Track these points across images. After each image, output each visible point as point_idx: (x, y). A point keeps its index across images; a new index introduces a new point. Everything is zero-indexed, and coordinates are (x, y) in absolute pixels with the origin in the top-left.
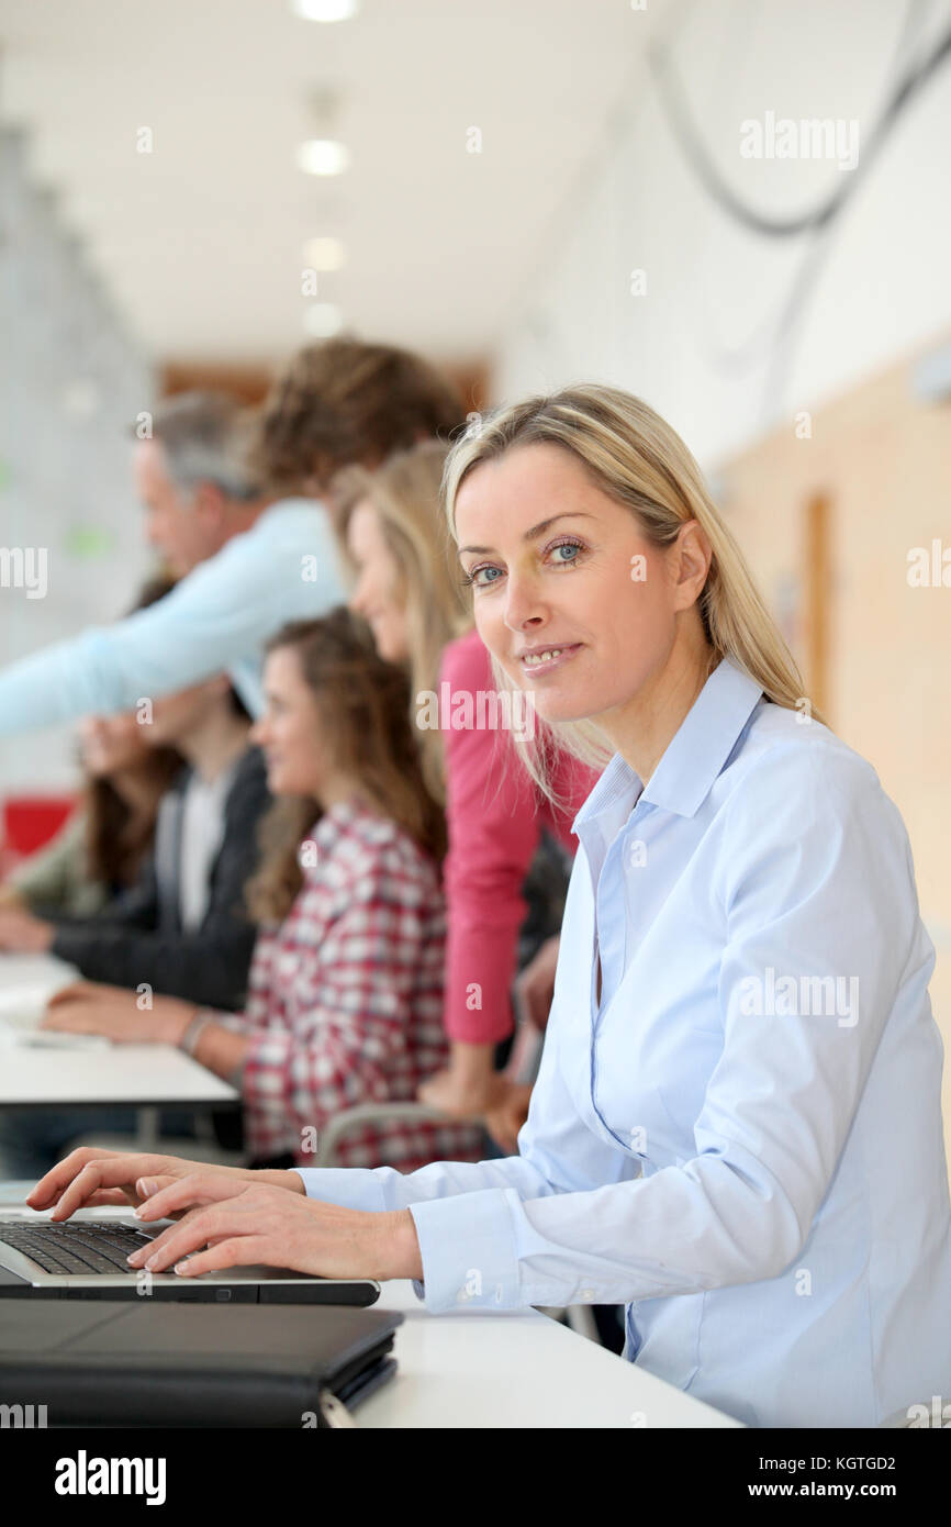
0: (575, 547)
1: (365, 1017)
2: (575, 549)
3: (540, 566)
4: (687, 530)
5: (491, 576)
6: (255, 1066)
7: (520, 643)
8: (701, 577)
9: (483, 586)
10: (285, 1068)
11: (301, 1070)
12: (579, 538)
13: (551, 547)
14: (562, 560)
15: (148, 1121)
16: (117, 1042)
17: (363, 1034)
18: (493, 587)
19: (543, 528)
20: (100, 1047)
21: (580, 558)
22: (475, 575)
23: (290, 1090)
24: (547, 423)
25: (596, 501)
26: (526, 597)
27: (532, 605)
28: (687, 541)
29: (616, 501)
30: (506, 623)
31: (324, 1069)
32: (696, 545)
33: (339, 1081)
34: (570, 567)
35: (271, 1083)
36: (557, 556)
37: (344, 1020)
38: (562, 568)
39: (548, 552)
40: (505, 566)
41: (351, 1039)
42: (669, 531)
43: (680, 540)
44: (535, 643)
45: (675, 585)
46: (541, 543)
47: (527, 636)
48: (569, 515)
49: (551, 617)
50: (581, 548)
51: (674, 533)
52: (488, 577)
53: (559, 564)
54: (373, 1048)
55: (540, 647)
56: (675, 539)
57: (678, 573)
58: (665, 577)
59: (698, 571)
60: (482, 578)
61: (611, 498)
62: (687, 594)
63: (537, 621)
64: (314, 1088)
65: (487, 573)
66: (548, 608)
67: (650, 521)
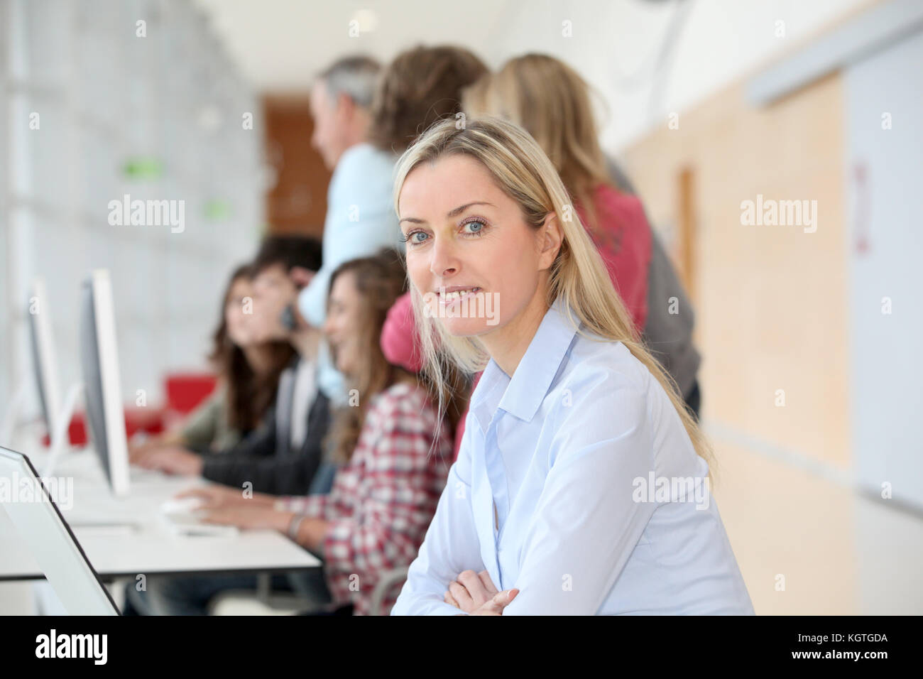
0: (481, 223)
1: (394, 504)
2: (480, 225)
3: (456, 234)
4: (549, 218)
5: (421, 238)
6: (331, 541)
7: (438, 284)
8: (556, 249)
9: (416, 244)
10: (348, 542)
11: (358, 542)
12: (484, 218)
13: (465, 222)
14: (470, 231)
15: (264, 581)
16: (242, 529)
17: (393, 516)
18: (423, 245)
19: (461, 210)
20: (231, 533)
21: (483, 230)
22: (410, 237)
23: (352, 555)
24: (465, 142)
25: (497, 196)
26: (446, 254)
27: (451, 260)
28: (550, 227)
29: (509, 196)
30: (431, 270)
31: (371, 540)
32: (555, 228)
33: (381, 547)
34: (476, 237)
35: (341, 551)
36: (468, 229)
37: (381, 508)
38: (471, 237)
39: (463, 225)
40: (432, 232)
41: (385, 520)
42: (540, 217)
43: (545, 224)
44: (449, 285)
45: (539, 253)
46: (458, 220)
47: (444, 279)
48: (479, 203)
49: (461, 268)
50: (485, 225)
51: (544, 219)
52: (419, 239)
53: (470, 234)
54: (400, 524)
55: (452, 287)
56: (543, 223)
57: (542, 246)
58: (535, 248)
59: (554, 246)
60: (415, 238)
61: (506, 194)
62: (546, 260)
63: (452, 270)
64: (365, 552)
65: (418, 237)
66: (460, 263)
67: (529, 210)
